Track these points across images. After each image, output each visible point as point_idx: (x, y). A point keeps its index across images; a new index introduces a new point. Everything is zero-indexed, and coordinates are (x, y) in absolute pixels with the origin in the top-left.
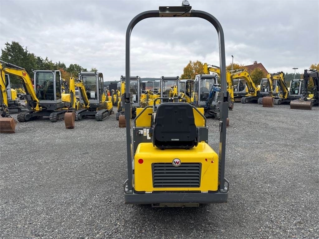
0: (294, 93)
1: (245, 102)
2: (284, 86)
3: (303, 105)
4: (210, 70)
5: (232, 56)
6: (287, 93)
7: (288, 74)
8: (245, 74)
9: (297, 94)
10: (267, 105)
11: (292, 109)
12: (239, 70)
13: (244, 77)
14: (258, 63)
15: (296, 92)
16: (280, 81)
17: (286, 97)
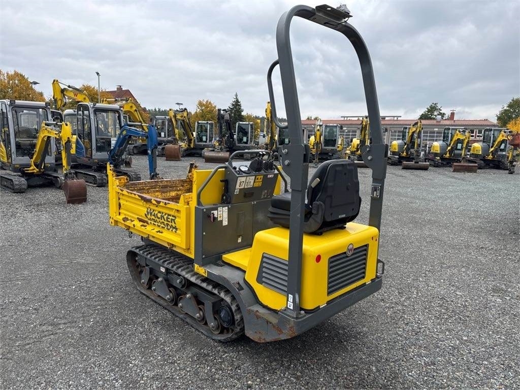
0: (201, 140)
1: (133, 152)
2: (189, 130)
3: (220, 156)
4: (65, 93)
5: (98, 74)
6: (193, 140)
7: (161, 110)
8: (131, 107)
9: (206, 142)
10: (171, 158)
11: (208, 163)
12: (122, 100)
13: (129, 112)
14: (123, 89)
15: (204, 138)
16: (184, 123)
17: (192, 146)
